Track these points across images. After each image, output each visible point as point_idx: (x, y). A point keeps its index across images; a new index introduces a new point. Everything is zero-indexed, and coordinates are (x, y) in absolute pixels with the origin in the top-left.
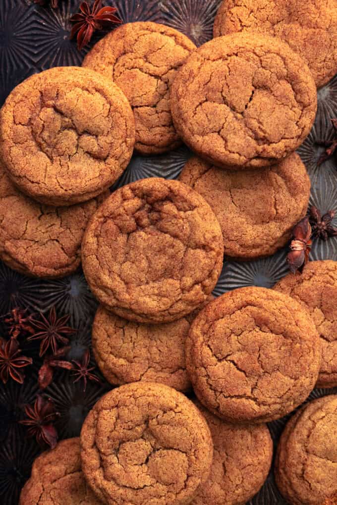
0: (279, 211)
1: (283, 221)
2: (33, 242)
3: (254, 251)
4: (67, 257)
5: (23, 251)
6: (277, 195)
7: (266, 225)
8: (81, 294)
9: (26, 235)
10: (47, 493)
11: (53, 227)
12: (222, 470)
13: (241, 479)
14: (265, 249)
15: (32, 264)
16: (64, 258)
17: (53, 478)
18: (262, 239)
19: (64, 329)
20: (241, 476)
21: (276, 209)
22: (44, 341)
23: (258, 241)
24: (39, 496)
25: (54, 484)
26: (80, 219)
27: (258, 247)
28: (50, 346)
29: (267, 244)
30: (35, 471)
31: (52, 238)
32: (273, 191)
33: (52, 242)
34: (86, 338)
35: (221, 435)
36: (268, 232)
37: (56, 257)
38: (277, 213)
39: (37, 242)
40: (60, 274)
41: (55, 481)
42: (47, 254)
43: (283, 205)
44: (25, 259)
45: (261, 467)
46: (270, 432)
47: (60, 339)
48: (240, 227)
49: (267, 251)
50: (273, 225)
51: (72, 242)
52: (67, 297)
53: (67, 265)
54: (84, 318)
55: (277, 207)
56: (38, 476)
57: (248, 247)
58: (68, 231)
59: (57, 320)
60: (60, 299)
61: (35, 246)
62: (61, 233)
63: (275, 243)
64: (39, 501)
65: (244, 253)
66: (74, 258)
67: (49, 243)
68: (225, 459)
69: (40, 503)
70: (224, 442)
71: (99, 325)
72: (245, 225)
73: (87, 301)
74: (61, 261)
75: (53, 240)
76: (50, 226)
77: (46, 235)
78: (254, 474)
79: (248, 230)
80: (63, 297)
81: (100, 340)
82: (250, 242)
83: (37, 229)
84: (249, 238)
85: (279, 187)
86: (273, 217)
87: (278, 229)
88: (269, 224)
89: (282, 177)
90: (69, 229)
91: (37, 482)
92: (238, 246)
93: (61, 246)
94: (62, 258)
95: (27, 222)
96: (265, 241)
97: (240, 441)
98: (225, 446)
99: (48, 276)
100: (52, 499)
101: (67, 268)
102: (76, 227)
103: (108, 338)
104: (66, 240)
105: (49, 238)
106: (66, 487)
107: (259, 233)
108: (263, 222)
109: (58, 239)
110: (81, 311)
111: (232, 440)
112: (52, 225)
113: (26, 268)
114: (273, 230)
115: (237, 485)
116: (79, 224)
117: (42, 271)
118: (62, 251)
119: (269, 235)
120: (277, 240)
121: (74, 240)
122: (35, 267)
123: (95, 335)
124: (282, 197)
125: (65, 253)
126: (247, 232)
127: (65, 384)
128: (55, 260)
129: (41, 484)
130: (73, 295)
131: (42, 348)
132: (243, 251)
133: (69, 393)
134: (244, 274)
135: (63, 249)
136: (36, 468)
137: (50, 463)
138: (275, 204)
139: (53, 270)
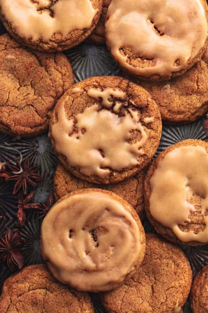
0: (200, 87)
1: (202, 95)
2: (14, 107)
3: (178, 116)
4: (40, 118)
5: (7, 115)
6: (200, 75)
7: (189, 97)
8: (46, 151)
9: (9, 102)
10: (13, 305)
11: (29, 95)
12: (150, 290)
13: (165, 298)
14: (187, 116)
15: (14, 124)
16: (38, 119)
17: (19, 293)
18: (185, 107)
19: (34, 176)
20: (165, 296)
21: (198, 86)
22: (18, 182)
23: (182, 108)
24: (7, 307)
25: (19, 298)
26: (49, 89)
27: (182, 114)
28: (22, 187)
29: (189, 111)
30: (5, 288)
31: (29, 103)
32: (197, 72)
33: (28, 107)
34: (49, 187)
35: (151, 263)
36: (190, 102)
37: (31, 118)
38: (198, 88)
39: (17, 107)
40: (35, 132)
41: (20, 295)
42: (25, 116)
43: (203, 83)
44: (8, 121)
45: (181, 290)
46: (191, 265)
47: (30, 182)
48: (170, 96)
49: (189, 118)
50: (194, 97)
51: (43, 106)
52: (36, 153)
53: (40, 125)
54: (48, 170)
55: (199, 84)
56: (7, 292)
57: (174, 112)
58: (40, 98)
59: (29, 168)
60: (30, 155)
61: (16, 110)
62: (35, 99)
63: (196, 112)
64: (7, 311)
65: (170, 117)
66: (45, 119)
67: (26, 108)
68: (153, 282)
69: (7, 312)
70: (153, 269)
71: (59, 174)
72: (174, 95)
73: (51, 157)
74: (35, 121)
75: (29, 105)
76: (26, 95)
77: (24, 101)
78: (176, 295)
79: (175, 99)
80: (32, 153)
81: (60, 185)
82: (176, 108)
83: (17, 97)
84: (175, 105)
85: (202, 69)
86: (195, 90)
87: (198, 101)
88: (192, 96)
89: (205, 62)
90: (41, 96)
91: (6, 296)
92: (166, 111)
93: (35, 109)
94: (36, 119)
95: (9, 93)
96: (187, 109)
97: (166, 268)
98: (154, 273)
99: (26, 133)
100: (17, 309)
101: (40, 127)
102: (46, 95)
103: (66, 184)
104: (38, 104)
105: (26, 104)
106: (29, 300)
107: (183, 102)
108: (187, 94)
109: (33, 104)
110: (46, 165)
111: (159, 267)
112: (28, 94)
113: (9, 128)
114: (194, 101)
115: (162, 303)
116: (48, 92)
117: (21, 129)
118: (36, 113)
119: (191, 105)
120: (198, 110)
121: (45, 104)
122: (16, 127)
123: (56, 181)
124: (203, 77)
125: (38, 115)
126: (174, 100)
127: (31, 222)
128: (31, 120)
129: (9, 297)
130: (40, 152)
131: (15, 187)
132: (170, 116)
133: (34, 230)
134: (174, 140)
135: (36, 111)
136: (6, 286)
137: (17, 282)
138: (197, 82)
139: (30, 129)
